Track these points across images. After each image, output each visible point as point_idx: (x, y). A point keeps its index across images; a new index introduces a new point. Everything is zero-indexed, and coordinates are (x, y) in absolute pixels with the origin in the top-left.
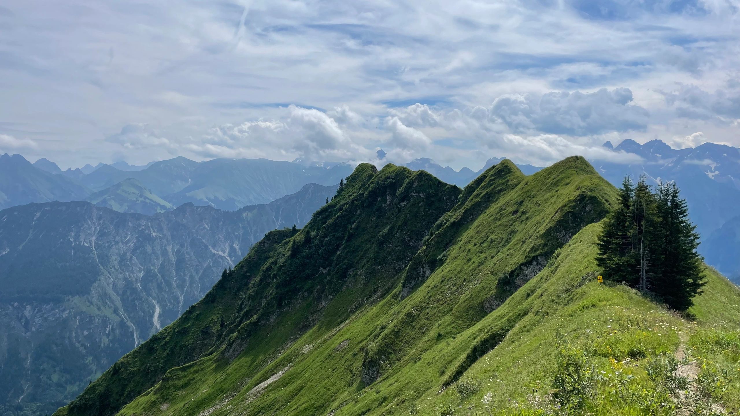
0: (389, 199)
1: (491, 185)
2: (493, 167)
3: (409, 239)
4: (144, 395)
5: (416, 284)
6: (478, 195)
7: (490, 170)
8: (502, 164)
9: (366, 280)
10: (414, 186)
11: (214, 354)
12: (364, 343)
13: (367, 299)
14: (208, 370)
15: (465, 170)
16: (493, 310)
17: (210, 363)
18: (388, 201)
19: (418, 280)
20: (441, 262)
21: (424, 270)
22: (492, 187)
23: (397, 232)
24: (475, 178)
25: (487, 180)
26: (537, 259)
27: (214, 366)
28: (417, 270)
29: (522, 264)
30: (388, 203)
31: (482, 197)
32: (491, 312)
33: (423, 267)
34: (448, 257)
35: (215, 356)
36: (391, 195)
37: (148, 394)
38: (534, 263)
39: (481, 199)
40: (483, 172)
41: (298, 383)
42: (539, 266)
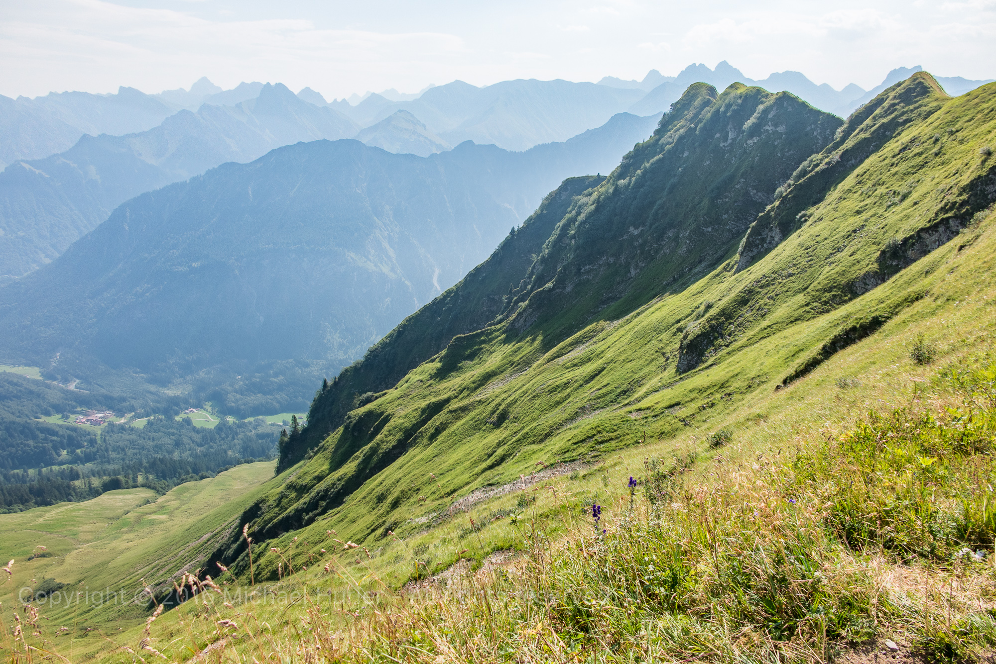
0: (731, 135)
1: (891, 113)
2: (899, 85)
3: (755, 191)
4: (429, 362)
5: (759, 252)
6: (869, 127)
7: (893, 89)
8: (914, 78)
9: (689, 245)
10: (770, 116)
11: (503, 324)
12: (682, 322)
13: (690, 270)
14: (496, 340)
15: (852, 88)
16: (867, 290)
17: (497, 333)
18: (730, 137)
19: (763, 246)
20: (799, 225)
21: (773, 235)
22: (893, 116)
23: (739, 182)
24: (867, 102)
25: (886, 104)
26: (948, 223)
27: (503, 336)
28: (763, 234)
29: (922, 230)
30: (730, 141)
31: (875, 131)
32: (863, 293)
33: (771, 230)
34: (809, 217)
35: (504, 326)
36: (735, 129)
37: (433, 361)
38: (941, 229)
39: (872, 134)
40: (881, 92)
41: (599, 363)
42: (948, 233)
